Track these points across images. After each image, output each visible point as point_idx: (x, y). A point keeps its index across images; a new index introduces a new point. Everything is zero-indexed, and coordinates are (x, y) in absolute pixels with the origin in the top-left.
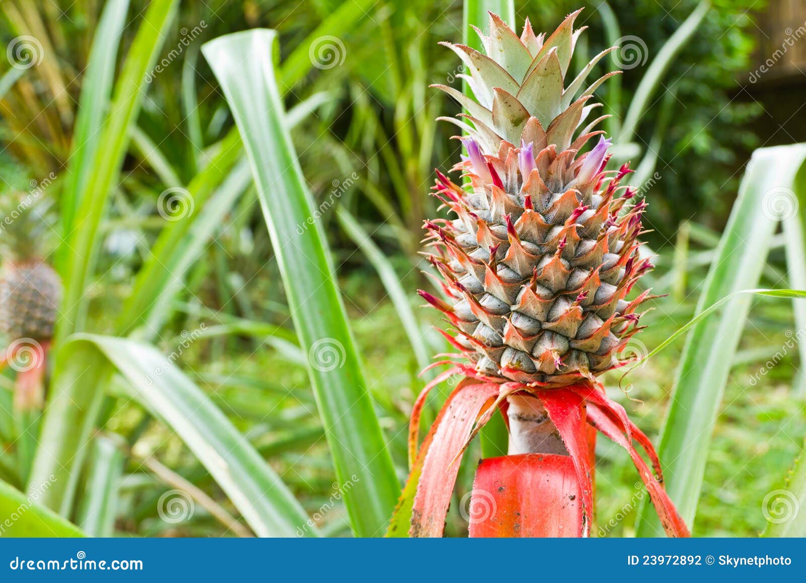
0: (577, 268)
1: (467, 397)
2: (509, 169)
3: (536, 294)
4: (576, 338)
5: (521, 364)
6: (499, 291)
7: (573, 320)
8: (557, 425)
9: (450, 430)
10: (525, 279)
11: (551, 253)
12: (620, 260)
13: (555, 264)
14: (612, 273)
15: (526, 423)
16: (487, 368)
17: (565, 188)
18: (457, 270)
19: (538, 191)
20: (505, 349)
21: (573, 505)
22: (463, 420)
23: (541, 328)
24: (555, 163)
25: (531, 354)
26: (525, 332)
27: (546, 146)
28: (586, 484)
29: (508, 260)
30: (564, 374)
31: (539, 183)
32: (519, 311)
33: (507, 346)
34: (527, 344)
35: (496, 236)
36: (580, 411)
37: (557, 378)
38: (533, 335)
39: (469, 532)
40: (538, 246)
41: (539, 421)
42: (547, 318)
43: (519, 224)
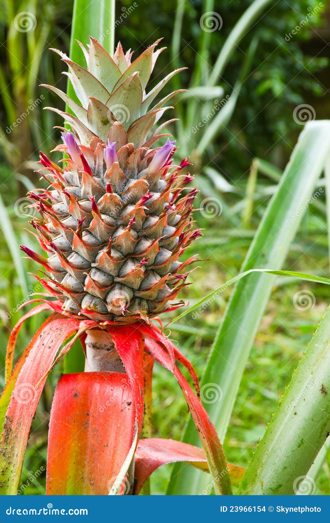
0: (143, 237)
1: (54, 329)
2: (97, 158)
3: (110, 256)
4: (139, 289)
5: (96, 307)
6: (83, 251)
7: (137, 277)
8: (120, 354)
9: (39, 355)
10: (103, 244)
11: (124, 225)
12: (176, 232)
13: (127, 235)
14: (169, 242)
15: (98, 350)
16: (70, 308)
17: (139, 175)
18: (52, 231)
19: (118, 178)
20: (84, 296)
21: (129, 409)
22: (50, 348)
23: (113, 281)
24: (132, 156)
25: (105, 300)
26: (101, 284)
27: (127, 143)
28: (139, 399)
29: (91, 229)
30: (129, 316)
31: (118, 171)
32: (98, 267)
33: (87, 293)
34: (102, 292)
35: (83, 210)
36: (139, 344)
37: (123, 318)
38: (107, 286)
39: (49, 428)
40: (116, 219)
41: (108, 350)
42: (118, 275)
43: (101, 201)
